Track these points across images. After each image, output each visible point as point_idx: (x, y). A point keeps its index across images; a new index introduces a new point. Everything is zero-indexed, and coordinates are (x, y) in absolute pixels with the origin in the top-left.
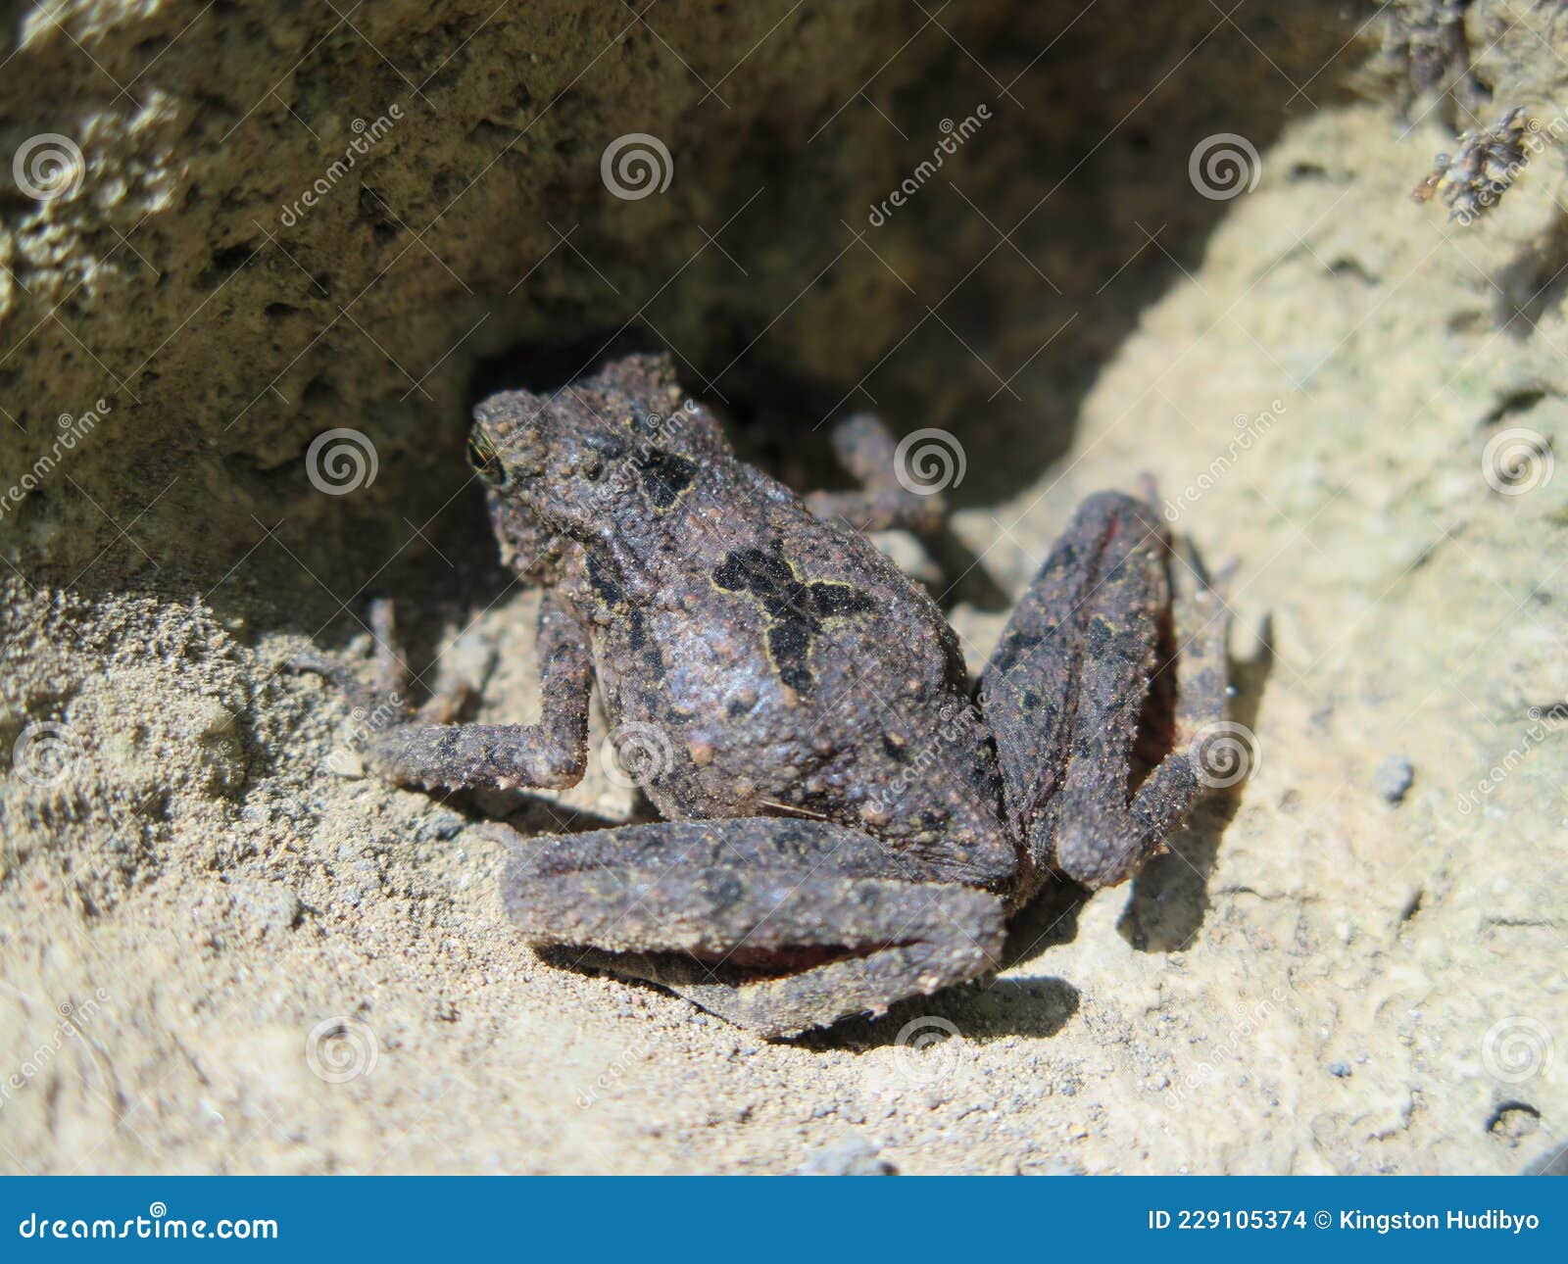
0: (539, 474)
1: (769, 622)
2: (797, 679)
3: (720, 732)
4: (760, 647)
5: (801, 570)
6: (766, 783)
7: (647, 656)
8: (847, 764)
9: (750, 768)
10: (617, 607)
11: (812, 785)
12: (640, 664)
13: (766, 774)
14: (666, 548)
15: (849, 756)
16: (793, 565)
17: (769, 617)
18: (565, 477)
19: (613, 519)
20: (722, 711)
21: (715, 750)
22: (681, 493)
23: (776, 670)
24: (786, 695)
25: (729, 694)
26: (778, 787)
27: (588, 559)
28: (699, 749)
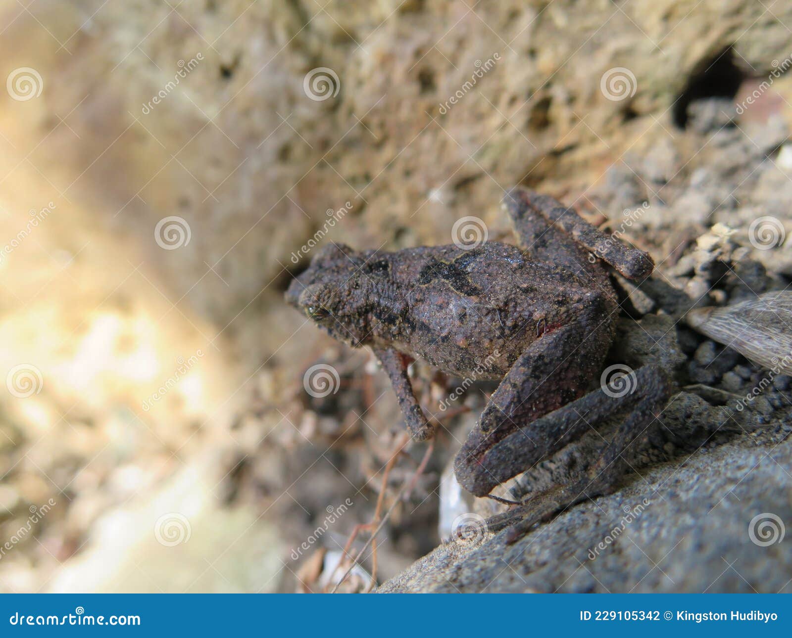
0: (339, 302)
1: (449, 283)
2: (473, 292)
3: (463, 330)
4: (452, 292)
5: (447, 260)
6: (492, 335)
7: (420, 329)
8: (515, 307)
9: (483, 334)
10: (397, 322)
11: (509, 323)
12: (421, 333)
13: (490, 331)
14: (398, 287)
15: (513, 303)
16: (443, 261)
17: (447, 282)
18: (349, 295)
19: (374, 293)
20: (457, 323)
21: (467, 338)
22: (389, 269)
23: (462, 295)
24: (474, 299)
25: (455, 315)
26: (498, 333)
27: (375, 316)
28: (461, 342)
